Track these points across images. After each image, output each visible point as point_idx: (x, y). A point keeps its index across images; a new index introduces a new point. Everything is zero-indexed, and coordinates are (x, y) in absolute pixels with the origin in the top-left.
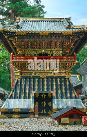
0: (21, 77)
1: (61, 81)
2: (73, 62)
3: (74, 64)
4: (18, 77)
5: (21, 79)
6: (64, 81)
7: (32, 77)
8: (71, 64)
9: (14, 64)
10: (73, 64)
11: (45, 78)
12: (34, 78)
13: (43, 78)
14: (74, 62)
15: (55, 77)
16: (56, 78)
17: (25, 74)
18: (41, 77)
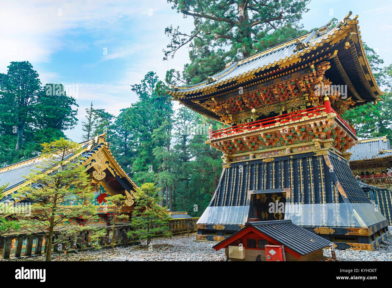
0: (230, 165)
1: (305, 165)
2: (323, 118)
3: (327, 122)
4: (225, 165)
5: (231, 168)
6: (313, 162)
7: (247, 163)
8: (321, 123)
9: (215, 145)
10: (324, 123)
11: (272, 162)
12: (252, 165)
13: (268, 163)
14: (326, 117)
15: (292, 157)
16: (294, 160)
17: (238, 158)
18: (264, 161)
